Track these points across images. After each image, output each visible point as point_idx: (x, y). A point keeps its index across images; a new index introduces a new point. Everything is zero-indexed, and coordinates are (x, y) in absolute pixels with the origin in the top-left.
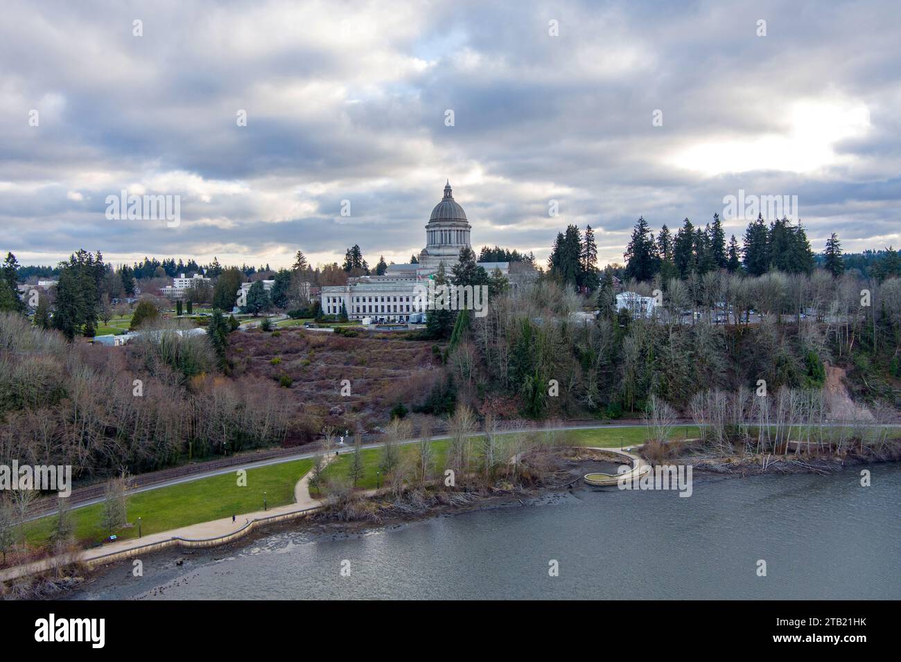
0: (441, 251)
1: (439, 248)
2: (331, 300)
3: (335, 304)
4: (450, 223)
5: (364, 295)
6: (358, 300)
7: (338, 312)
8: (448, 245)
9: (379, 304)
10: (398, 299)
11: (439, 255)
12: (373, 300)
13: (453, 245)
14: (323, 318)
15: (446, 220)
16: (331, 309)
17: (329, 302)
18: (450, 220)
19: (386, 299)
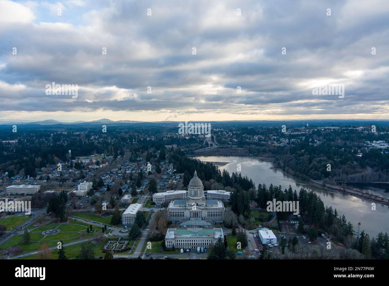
0: (194, 198)
1: (193, 197)
2: (169, 242)
3: (170, 244)
4: (197, 188)
5: (179, 239)
6: (177, 241)
7: (171, 247)
8: (197, 195)
9: (185, 242)
10: (191, 241)
11: (193, 199)
12: (183, 241)
13: (199, 196)
14: (167, 250)
15: (196, 186)
16: (169, 245)
17: (168, 243)
18: (197, 186)
19: (187, 241)
